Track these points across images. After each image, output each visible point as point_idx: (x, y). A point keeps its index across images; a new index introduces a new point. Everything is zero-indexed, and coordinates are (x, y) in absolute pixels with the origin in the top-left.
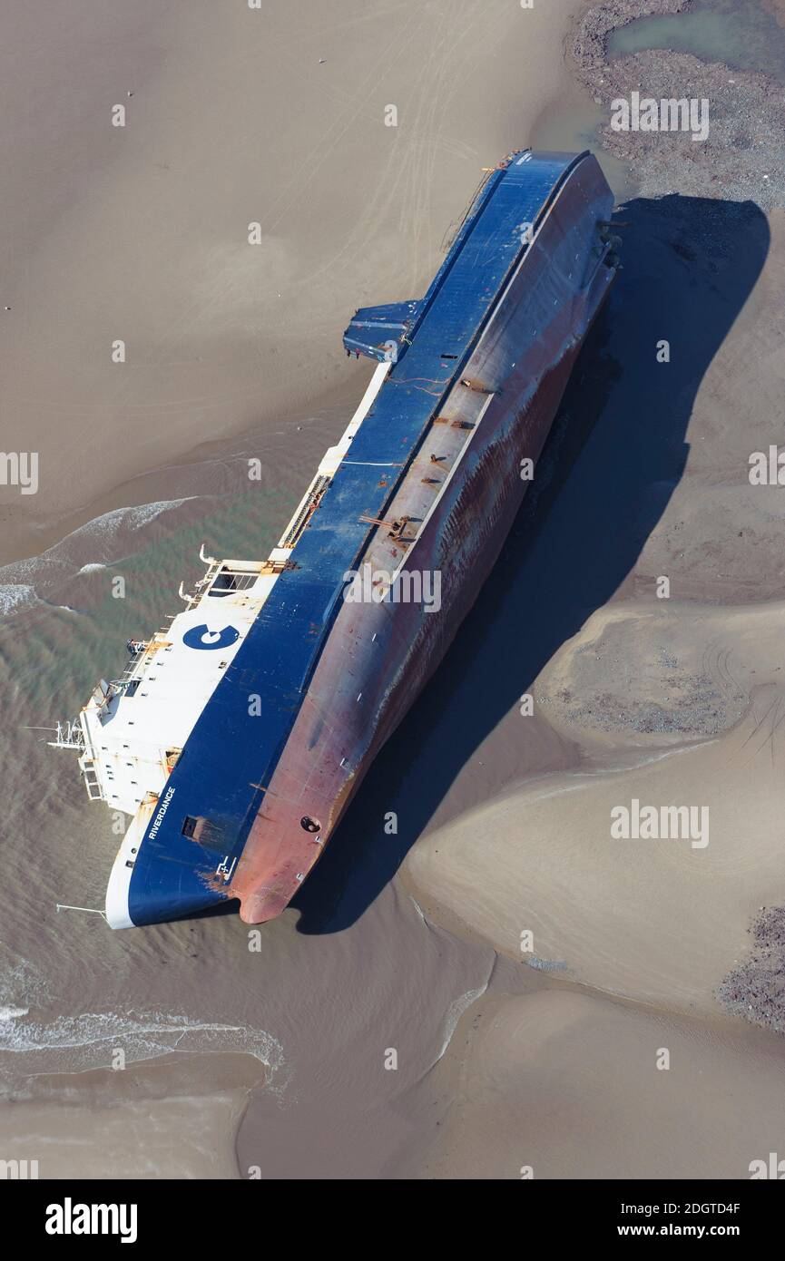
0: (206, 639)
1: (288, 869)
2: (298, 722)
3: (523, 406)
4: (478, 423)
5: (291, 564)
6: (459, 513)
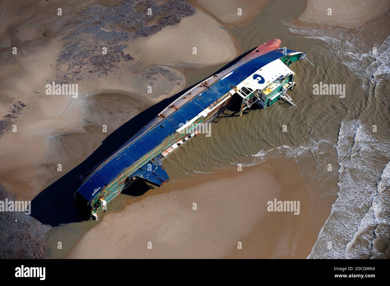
0: (260, 79)
5: (232, 88)
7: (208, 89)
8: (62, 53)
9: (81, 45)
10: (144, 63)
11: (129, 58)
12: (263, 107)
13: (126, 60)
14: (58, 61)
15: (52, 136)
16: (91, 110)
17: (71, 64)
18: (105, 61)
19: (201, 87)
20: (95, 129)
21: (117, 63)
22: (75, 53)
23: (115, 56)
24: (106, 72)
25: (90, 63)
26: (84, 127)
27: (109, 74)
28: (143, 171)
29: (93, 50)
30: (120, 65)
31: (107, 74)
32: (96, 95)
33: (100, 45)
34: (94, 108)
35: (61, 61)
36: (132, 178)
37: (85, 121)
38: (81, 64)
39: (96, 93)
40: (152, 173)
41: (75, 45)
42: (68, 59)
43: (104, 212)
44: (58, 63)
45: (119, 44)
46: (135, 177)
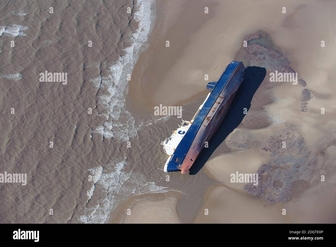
0: (181, 133)
1: (188, 166)
2: (192, 146)
3: (228, 100)
4: (221, 103)
5: (194, 122)
6: (217, 116)
11: (265, 149)
33: (287, 153)
45: (276, 156)
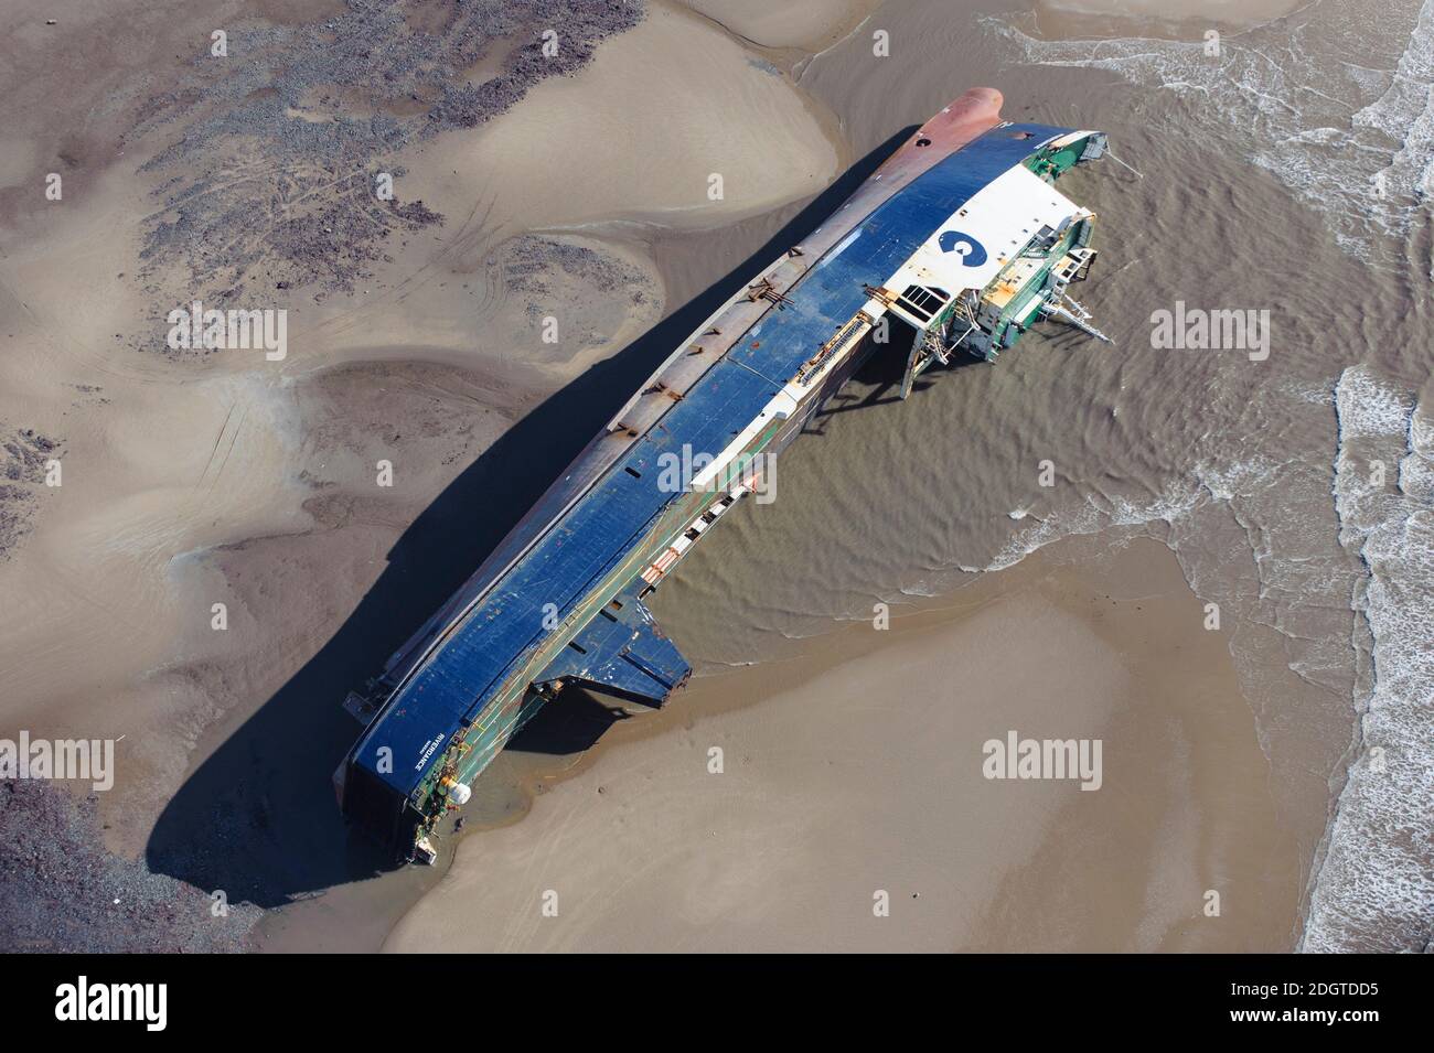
7: (782, 308)
8: (155, 225)
9: (221, 186)
10: (485, 230)
11: (421, 215)
12: (984, 355)
13: (410, 227)
14: (145, 254)
15: (184, 555)
16: (318, 436)
17: (199, 262)
18: (333, 239)
19: (752, 300)
20: (349, 510)
21: (379, 243)
22: (205, 216)
23: (364, 214)
24: (342, 280)
25: (274, 252)
26: (303, 505)
27: (355, 287)
28: (584, 652)
29: (274, 201)
30: (392, 245)
31: (348, 288)
32: (324, 377)
34: (325, 427)
35: (157, 255)
36: (546, 686)
37: (305, 479)
38: (240, 260)
39: (323, 367)
40: (624, 657)
41: (198, 188)
42: (183, 244)
43: (456, 830)
44: (144, 263)
46: (561, 680)
